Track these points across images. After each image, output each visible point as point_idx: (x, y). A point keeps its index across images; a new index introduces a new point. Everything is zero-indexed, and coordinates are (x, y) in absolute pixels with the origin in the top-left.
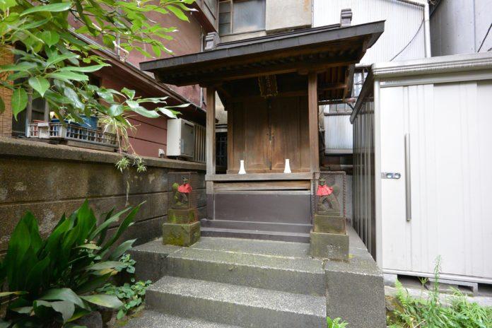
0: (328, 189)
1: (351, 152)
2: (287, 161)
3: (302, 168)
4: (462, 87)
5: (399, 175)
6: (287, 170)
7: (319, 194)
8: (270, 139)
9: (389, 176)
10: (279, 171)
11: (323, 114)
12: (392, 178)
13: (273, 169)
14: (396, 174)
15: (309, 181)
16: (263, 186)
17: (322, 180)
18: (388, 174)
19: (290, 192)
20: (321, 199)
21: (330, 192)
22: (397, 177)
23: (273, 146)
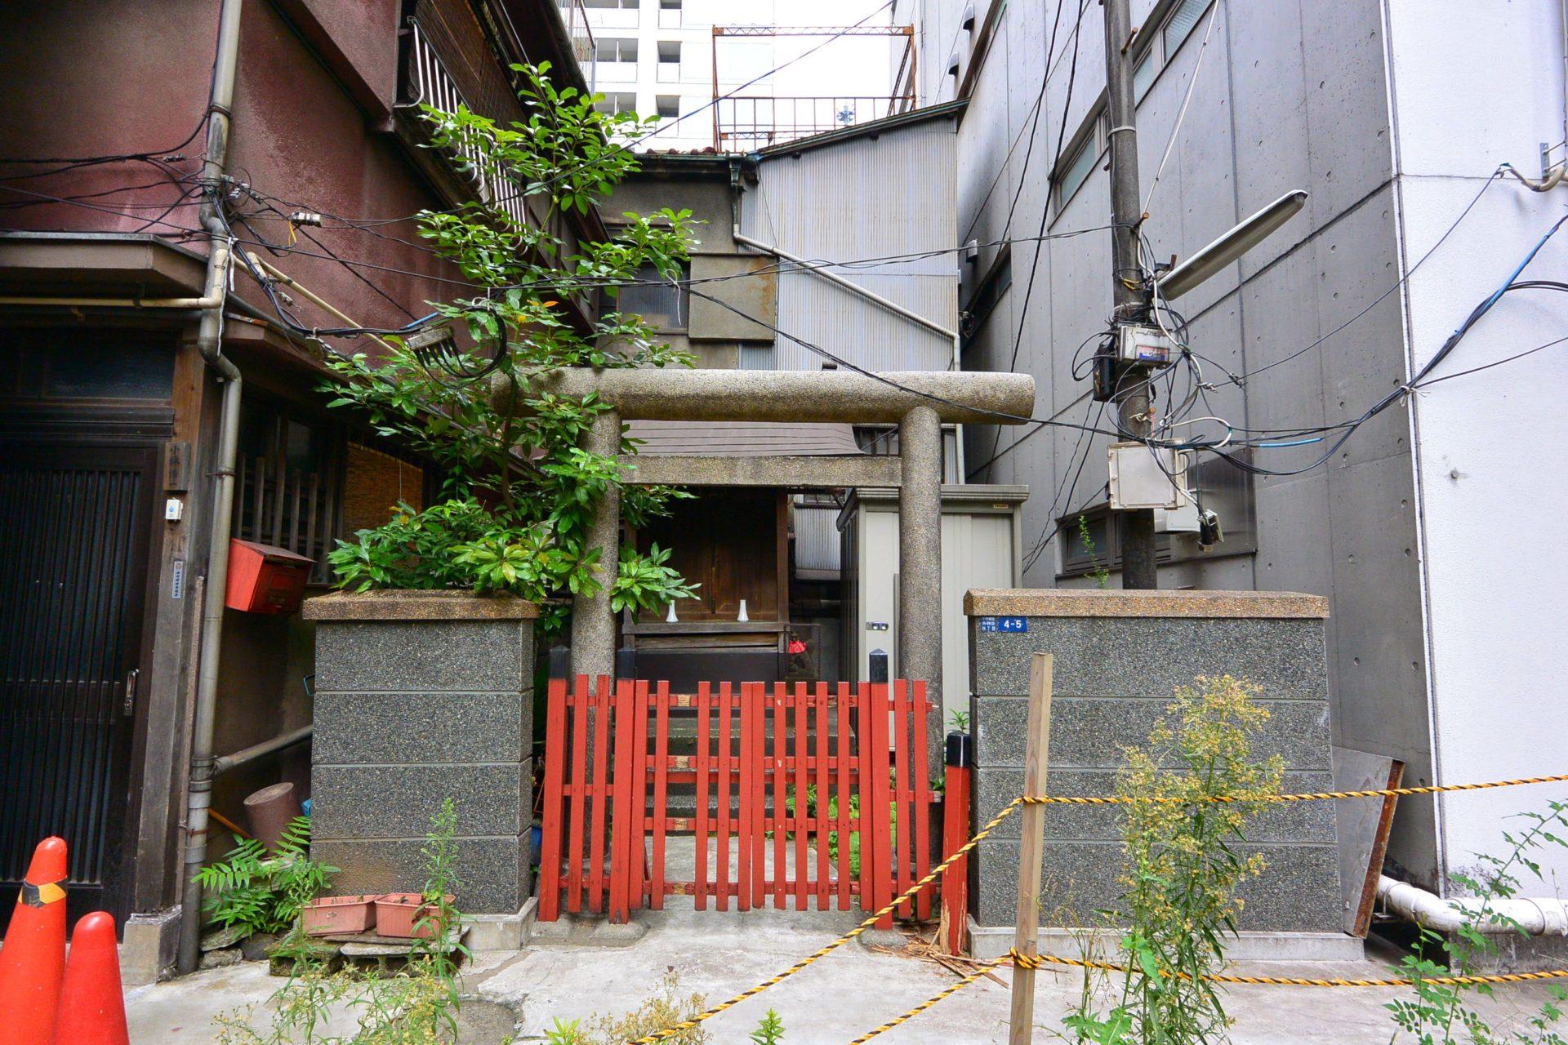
0: (801, 645)
1: (837, 576)
2: (743, 603)
3: (762, 613)
4: (957, 518)
5: (887, 626)
6: (743, 616)
7: (790, 652)
8: (713, 566)
9: (875, 628)
10: (728, 618)
11: (792, 504)
12: (879, 629)
13: (717, 612)
14: (883, 625)
15: (776, 634)
16: (711, 642)
17: (795, 634)
18: (874, 625)
19: (750, 650)
20: (793, 658)
21: (803, 649)
22: (884, 628)
23: (718, 577)
